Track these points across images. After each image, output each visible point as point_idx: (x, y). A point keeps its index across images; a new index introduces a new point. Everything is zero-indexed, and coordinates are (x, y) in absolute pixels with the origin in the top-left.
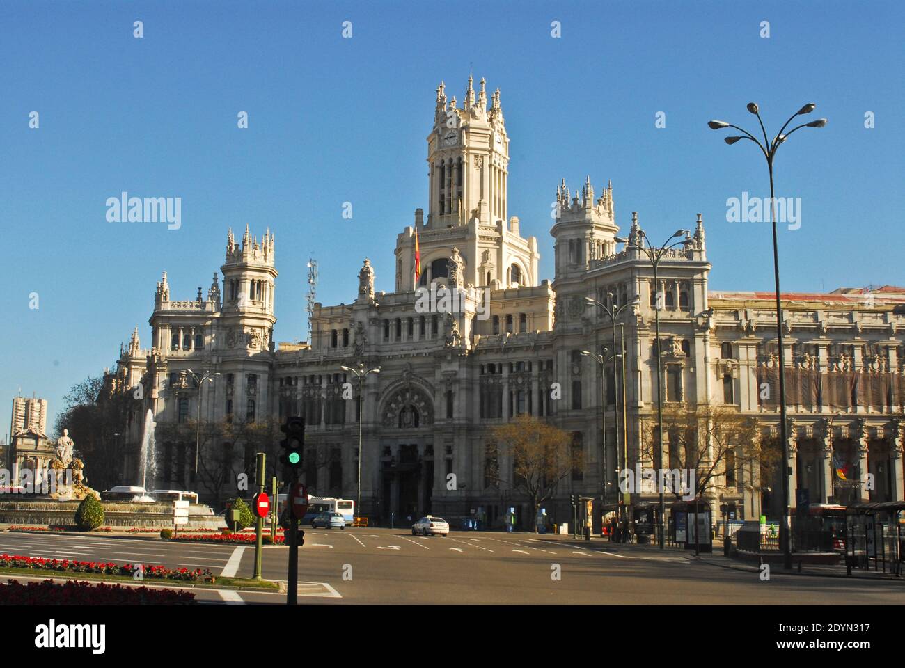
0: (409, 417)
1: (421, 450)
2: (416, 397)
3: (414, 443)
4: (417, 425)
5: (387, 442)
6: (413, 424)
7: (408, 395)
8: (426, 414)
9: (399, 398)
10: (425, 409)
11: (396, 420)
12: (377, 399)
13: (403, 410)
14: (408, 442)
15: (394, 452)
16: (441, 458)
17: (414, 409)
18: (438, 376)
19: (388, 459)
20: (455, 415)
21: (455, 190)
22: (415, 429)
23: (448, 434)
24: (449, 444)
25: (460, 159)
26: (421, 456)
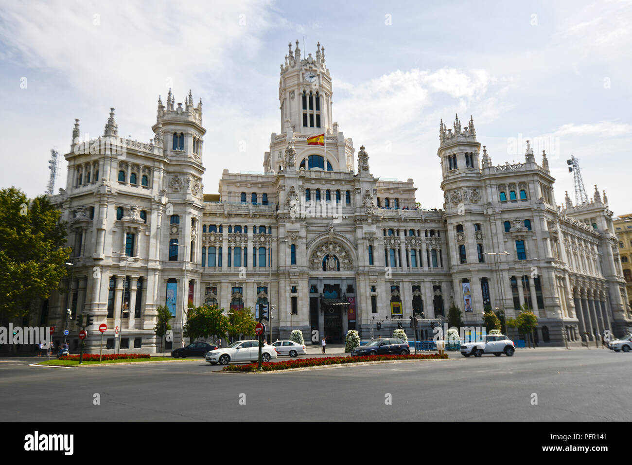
0: (332, 263)
1: (344, 289)
2: (338, 249)
3: (338, 283)
4: (338, 270)
5: (314, 282)
6: (336, 269)
7: (331, 247)
8: (346, 261)
9: (324, 248)
10: (345, 257)
11: (321, 265)
12: (307, 248)
13: (327, 257)
14: (332, 283)
15: (321, 289)
16: (368, 294)
17: (335, 257)
18: (360, 233)
19: (314, 295)
20: (376, 263)
21: (315, 112)
22: (338, 273)
23: (373, 277)
24: (373, 284)
25: (317, 93)
26: (344, 293)
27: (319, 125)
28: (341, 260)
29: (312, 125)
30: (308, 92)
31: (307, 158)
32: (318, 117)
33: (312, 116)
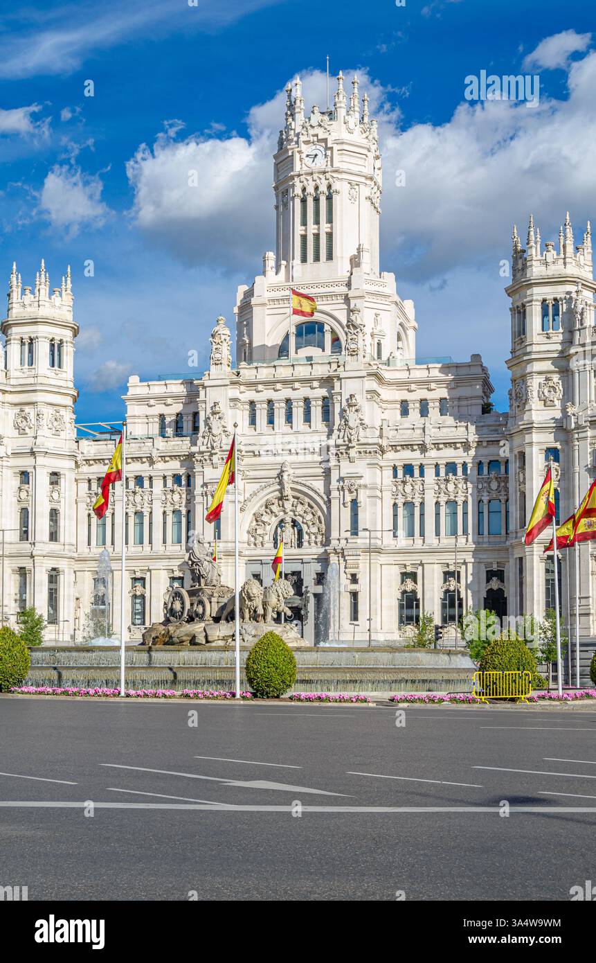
0: (289, 534)
1: (308, 579)
2: (299, 507)
3: (298, 569)
4: (300, 545)
5: (256, 567)
6: (295, 542)
7: (286, 504)
8: (314, 529)
9: (275, 508)
10: (312, 522)
11: (269, 539)
13: (281, 524)
15: (267, 581)
16: (343, 589)
17: (294, 521)
18: (335, 477)
21: (325, 227)
22: (297, 551)
23: (352, 558)
24: (353, 571)
25: (329, 187)
26: (307, 587)
27: (330, 257)
28: (305, 528)
29: (317, 258)
30: (310, 189)
31: (293, 330)
32: (330, 236)
33: (317, 236)
